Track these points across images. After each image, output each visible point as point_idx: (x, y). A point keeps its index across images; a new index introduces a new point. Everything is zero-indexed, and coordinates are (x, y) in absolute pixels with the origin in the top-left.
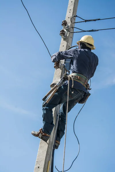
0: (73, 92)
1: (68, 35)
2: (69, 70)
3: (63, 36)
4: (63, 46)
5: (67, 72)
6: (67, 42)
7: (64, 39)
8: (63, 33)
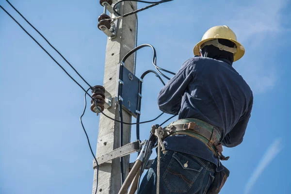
0: (186, 165)
1: (120, 26)
2: (137, 111)
3: (107, 30)
4: (113, 54)
5: (130, 116)
6: (121, 41)
7: (114, 38)
8: (104, 22)
